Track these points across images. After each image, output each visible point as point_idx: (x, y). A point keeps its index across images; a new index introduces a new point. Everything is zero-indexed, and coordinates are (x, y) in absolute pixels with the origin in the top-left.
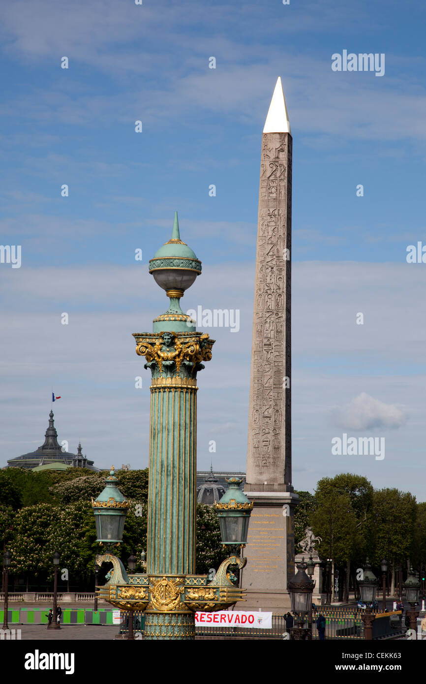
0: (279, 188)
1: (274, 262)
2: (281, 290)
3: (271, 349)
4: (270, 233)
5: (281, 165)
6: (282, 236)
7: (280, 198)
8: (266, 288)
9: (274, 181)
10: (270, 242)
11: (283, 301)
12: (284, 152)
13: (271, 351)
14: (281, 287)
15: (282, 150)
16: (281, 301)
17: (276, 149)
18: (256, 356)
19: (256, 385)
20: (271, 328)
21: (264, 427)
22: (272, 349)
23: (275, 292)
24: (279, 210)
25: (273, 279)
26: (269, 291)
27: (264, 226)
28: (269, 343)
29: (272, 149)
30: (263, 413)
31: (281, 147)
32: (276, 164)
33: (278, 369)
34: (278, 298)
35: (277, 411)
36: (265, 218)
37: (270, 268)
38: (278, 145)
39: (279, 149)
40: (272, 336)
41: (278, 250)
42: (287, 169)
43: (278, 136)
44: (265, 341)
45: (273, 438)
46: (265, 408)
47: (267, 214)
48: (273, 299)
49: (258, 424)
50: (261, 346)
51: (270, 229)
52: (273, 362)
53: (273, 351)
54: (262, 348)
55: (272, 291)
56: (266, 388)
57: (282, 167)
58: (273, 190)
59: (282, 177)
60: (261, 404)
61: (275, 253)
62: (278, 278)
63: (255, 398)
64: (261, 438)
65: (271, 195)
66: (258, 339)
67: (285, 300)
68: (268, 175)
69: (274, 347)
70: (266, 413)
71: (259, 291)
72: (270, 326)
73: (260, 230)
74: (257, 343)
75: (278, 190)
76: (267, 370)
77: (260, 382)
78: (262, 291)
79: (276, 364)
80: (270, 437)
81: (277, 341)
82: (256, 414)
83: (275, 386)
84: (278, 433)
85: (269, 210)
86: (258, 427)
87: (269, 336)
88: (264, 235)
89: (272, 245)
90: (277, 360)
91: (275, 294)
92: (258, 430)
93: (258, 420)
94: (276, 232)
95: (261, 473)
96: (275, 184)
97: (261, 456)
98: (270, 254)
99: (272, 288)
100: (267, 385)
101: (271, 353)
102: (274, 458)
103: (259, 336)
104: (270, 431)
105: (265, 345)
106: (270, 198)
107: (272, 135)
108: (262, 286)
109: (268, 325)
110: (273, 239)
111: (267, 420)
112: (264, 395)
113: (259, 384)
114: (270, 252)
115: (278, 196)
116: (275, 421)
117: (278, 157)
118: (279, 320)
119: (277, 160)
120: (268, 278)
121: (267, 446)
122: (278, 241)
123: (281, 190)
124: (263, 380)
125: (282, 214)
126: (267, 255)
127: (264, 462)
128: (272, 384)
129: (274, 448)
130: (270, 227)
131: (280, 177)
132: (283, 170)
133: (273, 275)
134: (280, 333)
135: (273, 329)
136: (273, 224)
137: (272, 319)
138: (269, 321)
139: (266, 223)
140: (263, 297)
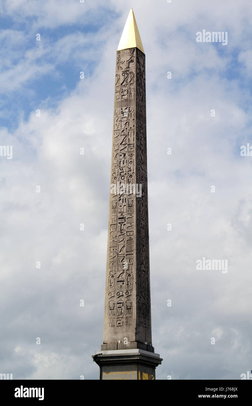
0: (129, 91)
1: (126, 150)
2: (132, 172)
3: (124, 221)
4: (123, 127)
5: (131, 73)
6: (133, 128)
7: (131, 98)
8: (120, 171)
9: (126, 86)
10: (123, 134)
11: (133, 180)
12: (133, 63)
13: (124, 224)
14: (132, 169)
15: (132, 61)
16: (131, 181)
17: (127, 61)
18: (112, 229)
19: (112, 254)
20: (124, 204)
21: (118, 291)
22: (125, 221)
23: (127, 173)
24: (129, 107)
25: (125, 163)
26: (122, 174)
27: (118, 121)
28: (122, 217)
29: (124, 61)
30: (118, 278)
31: (131, 59)
32: (127, 72)
33: (130, 238)
34: (130, 178)
35: (129, 275)
36: (119, 116)
37: (123, 155)
38: (128, 58)
39: (129, 61)
40: (125, 211)
41: (129, 139)
42: (135, 75)
43: (128, 51)
44: (119, 215)
45: (126, 299)
46: (119, 273)
47: (120, 112)
48: (125, 179)
49: (113, 288)
50: (116, 220)
51: (123, 124)
52: (126, 232)
53: (126, 223)
54: (117, 221)
55: (125, 173)
56: (120, 256)
57: (132, 74)
58: (125, 93)
59: (132, 82)
60: (116, 270)
61: (127, 142)
62: (129, 162)
63: (111, 265)
64: (116, 300)
65: (123, 97)
66: (114, 214)
67: (135, 179)
68: (121, 82)
69: (126, 220)
70: (120, 277)
71: (114, 174)
72: (123, 202)
73: (115, 125)
74: (112, 217)
75: (129, 92)
76: (121, 240)
77: (115, 251)
78: (117, 174)
79: (128, 234)
80: (124, 299)
81: (129, 214)
82: (112, 279)
83: (127, 254)
84: (130, 294)
85: (122, 109)
86: (114, 290)
87: (123, 211)
88: (118, 129)
89: (125, 136)
90: (129, 231)
91: (127, 175)
92: (113, 293)
93: (113, 284)
94: (127, 126)
95: (116, 333)
96: (126, 88)
97: (116, 317)
98: (123, 144)
99: (125, 171)
100: (120, 253)
101: (124, 225)
102: (127, 318)
103: (114, 212)
104: (124, 294)
105: (119, 218)
106: (122, 99)
107: (124, 51)
108: (116, 170)
109: (121, 201)
110: (125, 131)
111: (121, 283)
112: (118, 261)
113: (114, 253)
114: (122, 142)
115: (129, 97)
116: (128, 284)
117: (128, 67)
118: (131, 197)
119: (128, 69)
120: (122, 163)
121: (121, 307)
122: (129, 132)
123: (131, 92)
124: (117, 249)
125: (132, 111)
126: (121, 144)
127: (118, 322)
128: (125, 251)
129: (127, 309)
130: (122, 122)
131: (130, 82)
132: (133, 76)
133: (125, 160)
134: (131, 207)
135: (126, 204)
136: (125, 119)
137: (125, 196)
138: (122, 198)
139: (119, 119)
140: (117, 179)
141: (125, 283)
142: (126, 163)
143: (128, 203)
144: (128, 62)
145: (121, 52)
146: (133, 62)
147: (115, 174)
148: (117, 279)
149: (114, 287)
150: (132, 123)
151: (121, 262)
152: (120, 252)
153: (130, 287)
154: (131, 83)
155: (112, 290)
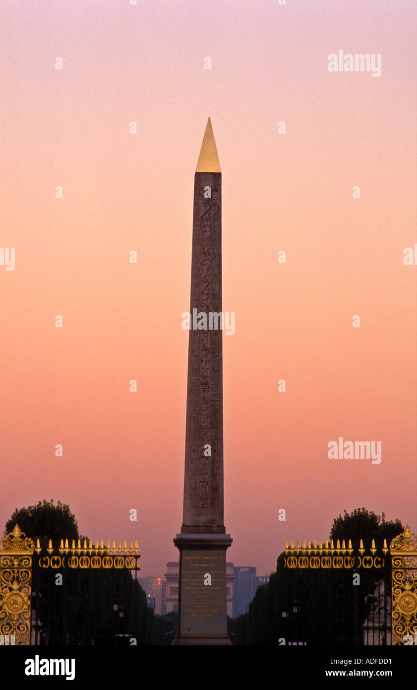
0: (213, 227)
1: (209, 301)
4: (205, 272)
5: (215, 205)
7: (215, 236)
9: (208, 220)
10: (205, 280)
11: (219, 339)
13: (207, 390)
15: (215, 190)
16: (217, 340)
20: (207, 367)
21: (201, 468)
22: (209, 387)
24: (213, 248)
27: (199, 264)
28: (205, 382)
30: (201, 453)
31: (214, 187)
32: (210, 203)
33: (216, 408)
34: (214, 337)
35: (215, 451)
36: (199, 256)
37: (205, 307)
38: (211, 185)
39: (212, 189)
40: (209, 375)
41: (213, 287)
43: (211, 176)
44: (202, 380)
45: (211, 478)
46: (202, 448)
47: (201, 252)
48: (209, 337)
49: (195, 464)
50: (197, 385)
51: (205, 268)
52: (210, 401)
53: (210, 390)
54: (199, 386)
56: (203, 428)
57: (216, 207)
58: (208, 229)
60: (198, 443)
61: (211, 291)
63: (192, 437)
64: (199, 478)
65: (205, 234)
66: (194, 378)
68: (202, 214)
72: (206, 364)
73: (195, 268)
74: (192, 381)
75: (212, 229)
76: (204, 409)
77: (197, 421)
79: (213, 403)
80: (208, 478)
81: (214, 379)
82: (193, 453)
83: (212, 426)
84: (215, 473)
85: (203, 248)
87: (206, 374)
88: (198, 273)
89: (207, 284)
90: (214, 399)
91: (211, 332)
92: (194, 470)
93: (195, 460)
94: (211, 271)
95: (199, 515)
96: (209, 223)
97: (199, 497)
98: (205, 292)
100: (204, 425)
101: (208, 392)
102: (212, 499)
103: (195, 375)
104: (208, 471)
105: (201, 384)
106: (204, 236)
107: (205, 174)
109: (204, 364)
110: (208, 277)
112: (201, 434)
113: (196, 423)
115: (213, 235)
116: (213, 461)
117: (211, 197)
118: (216, 359)
121: (205, 487)
122: (213, 279)
123: (215, 229)
124: (200, 419)
125: (217, 253)
126: (202, 293)
127: (202, 503)
128: (210, 423)
129: (212, 489)
131: (214, 216)
132: (217, 209)
134: (217, 372)
135: (210, 367)
136: (208, 262)
137: (208, 357)
138: (205, 359)
139: (200, 261)
140: (198, 336)
141: (210, 459)
143: (212, 366)
146: (218, 191)
148: (199, 454)
150: (217, 269)
151: (205, 435)
152: (203, 423)
153: (216, 465)
154: (215, 217)
155: (194, 467)
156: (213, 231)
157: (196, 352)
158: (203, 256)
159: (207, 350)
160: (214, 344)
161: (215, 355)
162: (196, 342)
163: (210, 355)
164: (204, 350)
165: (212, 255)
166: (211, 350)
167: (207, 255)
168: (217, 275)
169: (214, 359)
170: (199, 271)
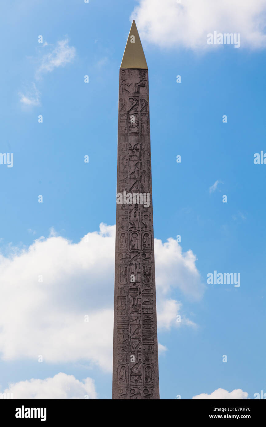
0: (140, 122)
2: (148, 229)
3: (138, 294)
4: (133, 168)
5: (142, 100)
7: (143, 132)
8: (130, 226)
9: (135, 115)
10: (132, 177)
11: (150, 240)
12: (145, 88)
13: (138, 297)
16: (148, 240)
17: (135, 84)
18: (120, 302)
19: (121, 336)
20: (137, 270)
21: (132, 387)
22: (140, 294)
23: (141, 230)
24: (141, 144)
25: (137, 217)
26: (133, 230)
27: (125, 160)
28: (135, 287)
29: (132, 84)
30: (131, 369)
31: (141, 83)
32: (137, 98)
33: (148, 317)
34: (145, 237)
35: (149, 367)
36: (126, 152)
38: (137, 80)
39: (139, 84)
40: (139, 280)
41: (142, 185)
43: (137, 72)
44: (131, 285)
46: (133, 363)
47: (128, 148)
48: (138, 238)
49: (125, 383)
50: (126, 291)
51: (132, 164)
52: (141, 309)
53: (141, 296)
54: (127, 292)
55: (137, 229)
56: (133, 340)
57: (143, 102)
58: (134, 124)
59: (144, 112)
60: (128, 358)
61: (139, 188)
62: (143, 215)
63: (120, 351)
65: (132, 129)
66: (122, 283)
67: (153, 239)
68: (128, 109)
69: (141, 292)
70: (135, 369)
71: (121, 229)
72: (136, 268)
73: (121, 164)
74: (120, 287)
76: (134, 318)
77: (127, 333)
78: (125, 228)
79: (145, 312)
81: (146, 285)
82: (122, 370)
83: (144, 338)
84: (150, 393)
85: (130, 144)
86: (125, 386)
88: (125, 170)
89: (135, 181)
90: (146, 307)
91: (141, 232)
92: (124, 390)
93: (124, 377)
94: (139, 167)
98: (133, 190)
99: (137, 226)
100: (134, 336)
101: (138, 299)
103: (123, 280)
104: (140, 391)
105: (131, 289)
106: (130, 132)
107: (130, 70)
108: (125, 224)
109: (133, 267)
110: (136, 174)
111: (136, 378)
112: (131, 347)
113: (124, 335)
114: (132, 188)
115: (140, 130)
116: (146, 379)
117: (138, 92)
118: (147, 262)
119: (137, 95)
120: (132, 215)
122: (141, 176)
123: (143, 125)
124: (129, 330)
125: (145, 149)
126: (130, 190)
128: (141, 334)
130: (131, 162)
131: (141, 111)
132: (144, 105)
133: (137, 212)
134: (148, 277)
135: (140, 271)
136: (135, 158)
137: (138, 260)
138: (134, 262)
139: (127, 157)
140: (126, 236)
141: (143, 377)
142: (139, 216)
143: (143, 269)
144: (137, 85)
145: (127, 71)
146: (144, 86)
147: (123, 229)
148: (130, 371)
149: (126, 381)
150: (146, 165)
151: (136, 348)
152: (134, 334)
153: (150, 383)
154: (142, 113)
155: (123, 386)
156: (140, 126)
157: (124, 254)
158: (130, 152)
159: (136, 252)
160: (144, 245)
161: (146, 257)
162: (124, 243)
163: (139, 257)
164: (133, 252)
165: (140, 151)
166: (142, 253)
167: (134, 150)
168: (147, 171)
169: (145, 262)
170: (125, 167)
